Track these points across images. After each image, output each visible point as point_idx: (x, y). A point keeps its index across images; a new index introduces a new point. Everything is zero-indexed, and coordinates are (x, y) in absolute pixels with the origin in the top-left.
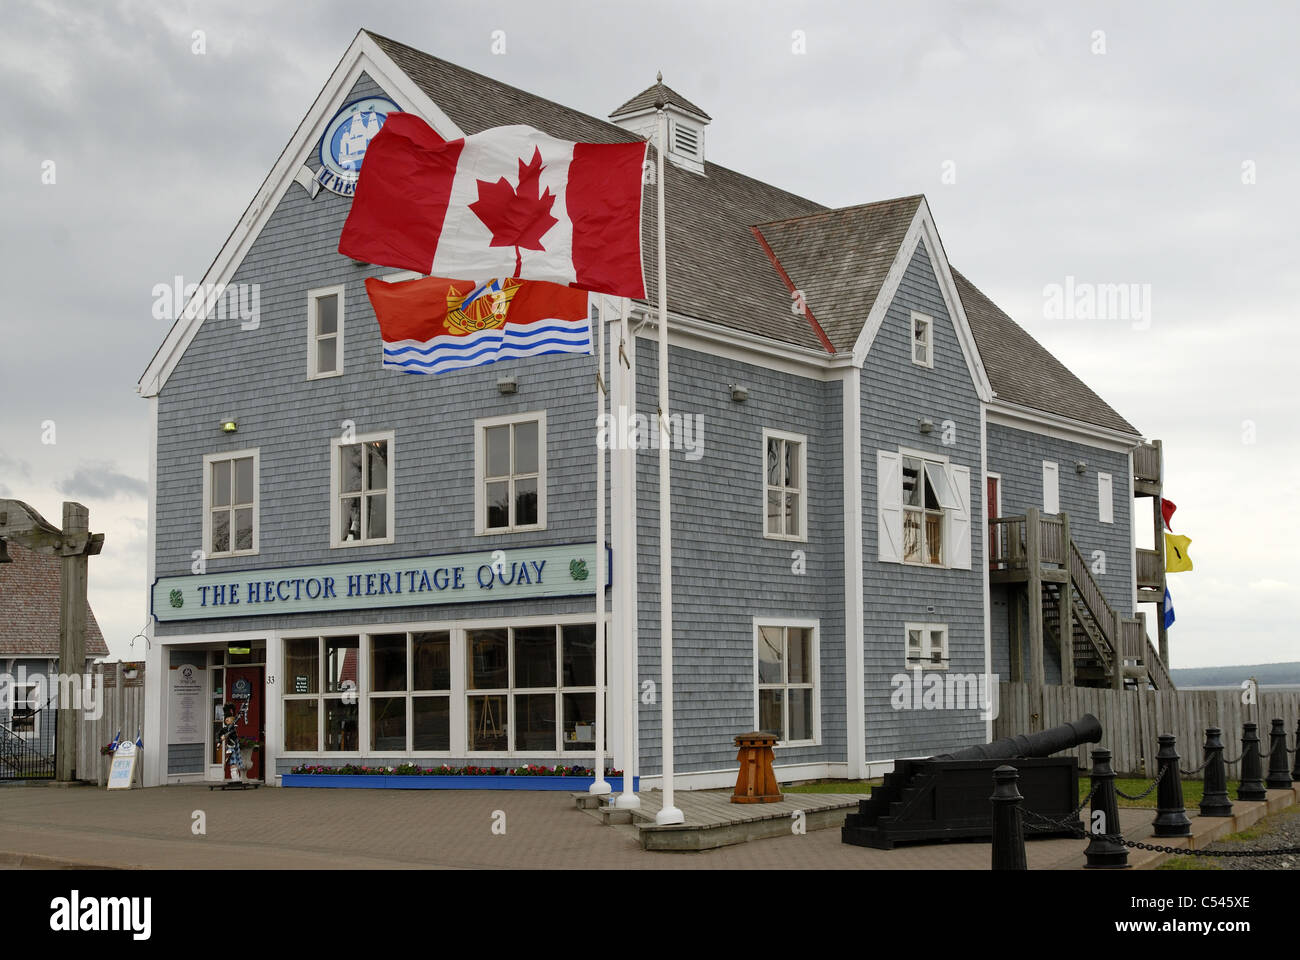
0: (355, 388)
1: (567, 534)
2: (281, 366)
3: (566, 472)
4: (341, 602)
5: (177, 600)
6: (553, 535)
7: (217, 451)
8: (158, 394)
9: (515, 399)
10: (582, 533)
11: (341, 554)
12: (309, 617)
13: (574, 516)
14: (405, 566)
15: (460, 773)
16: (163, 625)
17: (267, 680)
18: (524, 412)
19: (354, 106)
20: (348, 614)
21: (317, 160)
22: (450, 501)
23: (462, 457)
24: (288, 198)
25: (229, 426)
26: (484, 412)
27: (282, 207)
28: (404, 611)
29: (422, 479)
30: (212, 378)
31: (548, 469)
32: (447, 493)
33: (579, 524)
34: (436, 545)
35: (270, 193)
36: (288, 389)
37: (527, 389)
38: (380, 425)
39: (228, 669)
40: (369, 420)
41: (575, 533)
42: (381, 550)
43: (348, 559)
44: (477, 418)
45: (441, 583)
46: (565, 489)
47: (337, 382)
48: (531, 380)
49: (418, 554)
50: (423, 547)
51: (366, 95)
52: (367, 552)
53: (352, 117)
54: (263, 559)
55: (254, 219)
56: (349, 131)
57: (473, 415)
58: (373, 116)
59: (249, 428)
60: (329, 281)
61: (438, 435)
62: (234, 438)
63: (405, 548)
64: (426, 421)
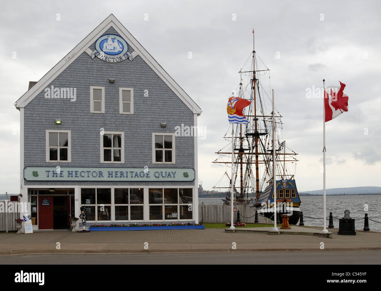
0: (109, 118)
1: (182, 165)
2: (79, 107)
3: (181, 150)
4: (105, 178)
5: (35, 174)
6: (177, 165)
7: (52, 129)
8: (24, 108)
9: (165, 129)
10: (186, 165)
11: (104, 165)
12: (92, 182)
13: (184, 161)
14: (129, 170)
15: (152, 226)
16: (28, 182)
17: (75, 200)
18: (168, 133)
19: (109, 35)
20: (108, 182)
21: (94, 48)
22: (144, 154)
23: (148, 142)
24: (81, 56)
25: (58, 122)
26: (155, 131)
27: (79, 58)
28: (128, 182)
29: (134, 146)
30: (49, 106)
31: (176, 148)
32: (143, 151)
33: (185, 163)
34: (139, 165)
35: (76, 53)
36: (82, 114)
37: (169, 127)
38: (119, 130)
39: (39, 196)
40: (115, 128)
41: (184, 165)
42: (120, 165)
43: (107, 167)
44: (153, 132)
45: (142, 176)
46: (181, 154)
47: (102, 115)
48: (170, 124)
49: (133, 167)
50: (135, 165)
51: (112, 33)
52: (112, 165)
53: (108, 39)
54: (72, 164)
55: (68, 60)
56: (107, 42)
57: (151, 131)
58: (116, 40)
59: (66, 124)
60: (98, 85)
61: (140, 135)
62: (59, 126)
63: (128, 165)
64: (135, 130)
